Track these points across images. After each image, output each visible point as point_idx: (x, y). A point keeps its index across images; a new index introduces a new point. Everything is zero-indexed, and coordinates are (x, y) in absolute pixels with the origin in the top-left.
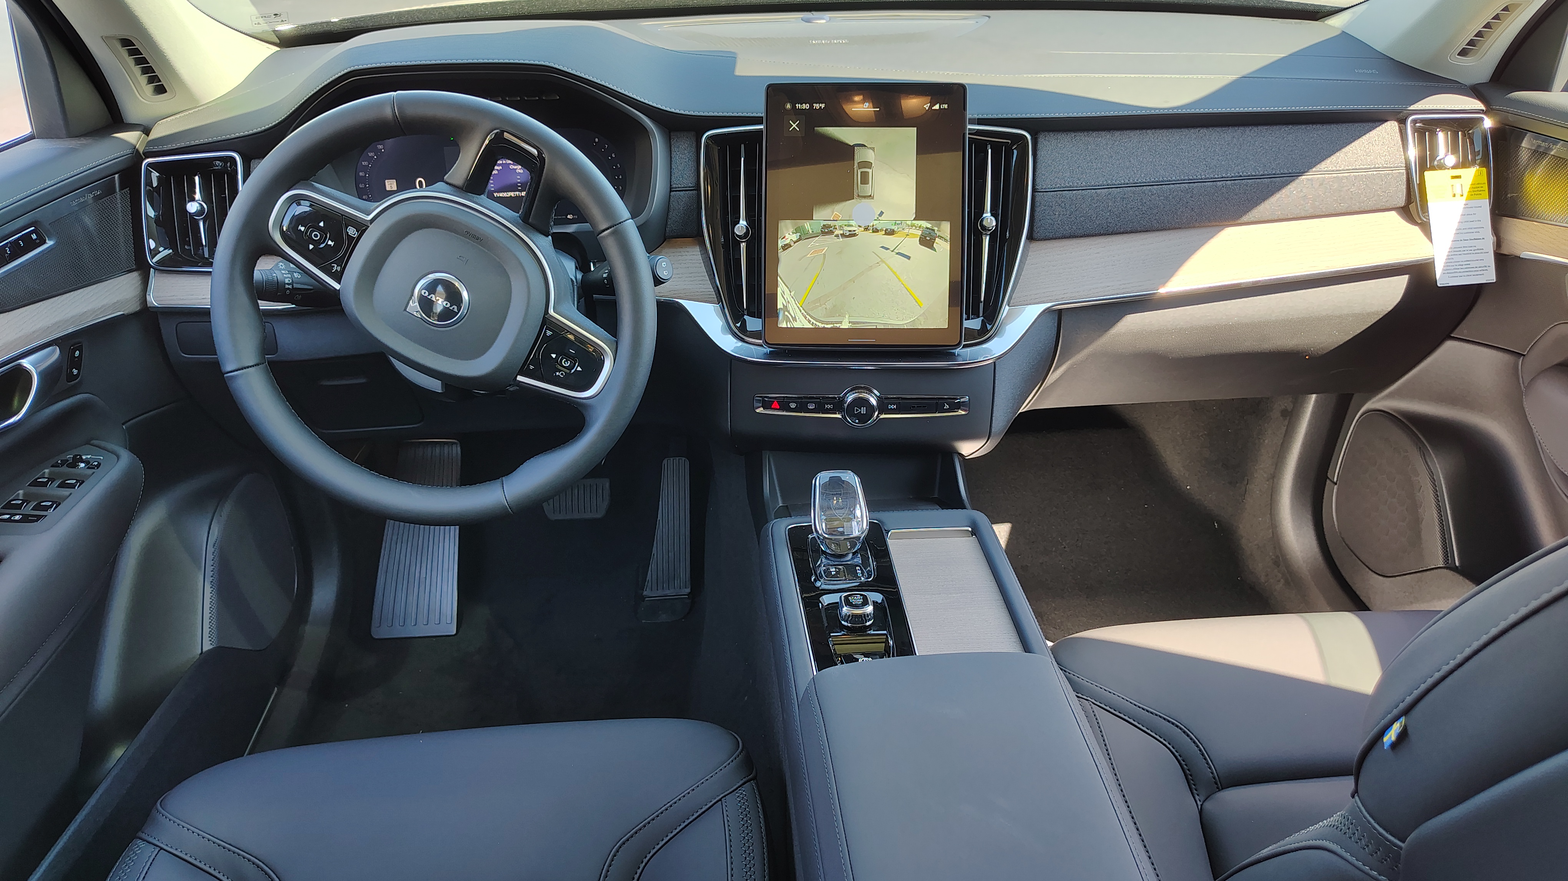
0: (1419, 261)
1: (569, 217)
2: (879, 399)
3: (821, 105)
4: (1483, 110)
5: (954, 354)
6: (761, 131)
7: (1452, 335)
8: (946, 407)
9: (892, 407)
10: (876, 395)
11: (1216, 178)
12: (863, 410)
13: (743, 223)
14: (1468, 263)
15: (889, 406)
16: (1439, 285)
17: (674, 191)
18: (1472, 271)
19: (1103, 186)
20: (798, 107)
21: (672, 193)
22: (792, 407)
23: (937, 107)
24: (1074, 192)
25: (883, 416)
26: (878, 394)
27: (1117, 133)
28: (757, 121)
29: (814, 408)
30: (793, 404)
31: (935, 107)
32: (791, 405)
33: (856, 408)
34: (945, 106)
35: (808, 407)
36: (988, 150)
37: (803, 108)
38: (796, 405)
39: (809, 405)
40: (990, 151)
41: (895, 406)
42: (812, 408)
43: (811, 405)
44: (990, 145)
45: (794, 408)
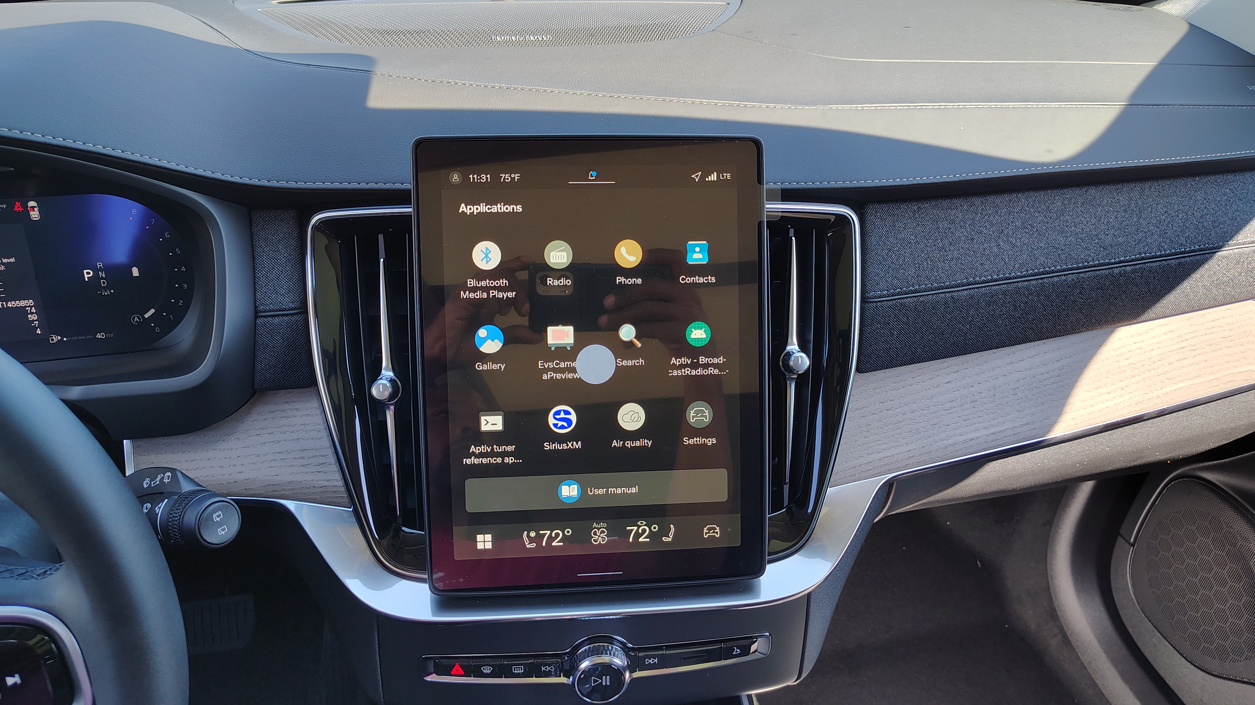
1: (99, 336)
3: (513, 176)
6: (408, 217)
9: (651, 661)
12: (606, 679)
13: (387, 373)
17: (262, 317)
20: (474, 178)
21: (259, 321)
22: (485, 671)
23: (713, 177)
25: (638, 674)
27: (977, 201)
28: (400, 197)
29: (522, 670)
30: (487, 668)
31: (710, 177)
32: (484, 669)
33: (593, 679)
34: (726, 176)
35: (513, 671)
36: (790, 235)
37: (481, 180)
38: (492, 668)
39: (514, 668)
40: (793, 238)
41: (656, 659)
42: (518, 672)
43: (517, 668)
44: (794, 237)
45: (489, 673)
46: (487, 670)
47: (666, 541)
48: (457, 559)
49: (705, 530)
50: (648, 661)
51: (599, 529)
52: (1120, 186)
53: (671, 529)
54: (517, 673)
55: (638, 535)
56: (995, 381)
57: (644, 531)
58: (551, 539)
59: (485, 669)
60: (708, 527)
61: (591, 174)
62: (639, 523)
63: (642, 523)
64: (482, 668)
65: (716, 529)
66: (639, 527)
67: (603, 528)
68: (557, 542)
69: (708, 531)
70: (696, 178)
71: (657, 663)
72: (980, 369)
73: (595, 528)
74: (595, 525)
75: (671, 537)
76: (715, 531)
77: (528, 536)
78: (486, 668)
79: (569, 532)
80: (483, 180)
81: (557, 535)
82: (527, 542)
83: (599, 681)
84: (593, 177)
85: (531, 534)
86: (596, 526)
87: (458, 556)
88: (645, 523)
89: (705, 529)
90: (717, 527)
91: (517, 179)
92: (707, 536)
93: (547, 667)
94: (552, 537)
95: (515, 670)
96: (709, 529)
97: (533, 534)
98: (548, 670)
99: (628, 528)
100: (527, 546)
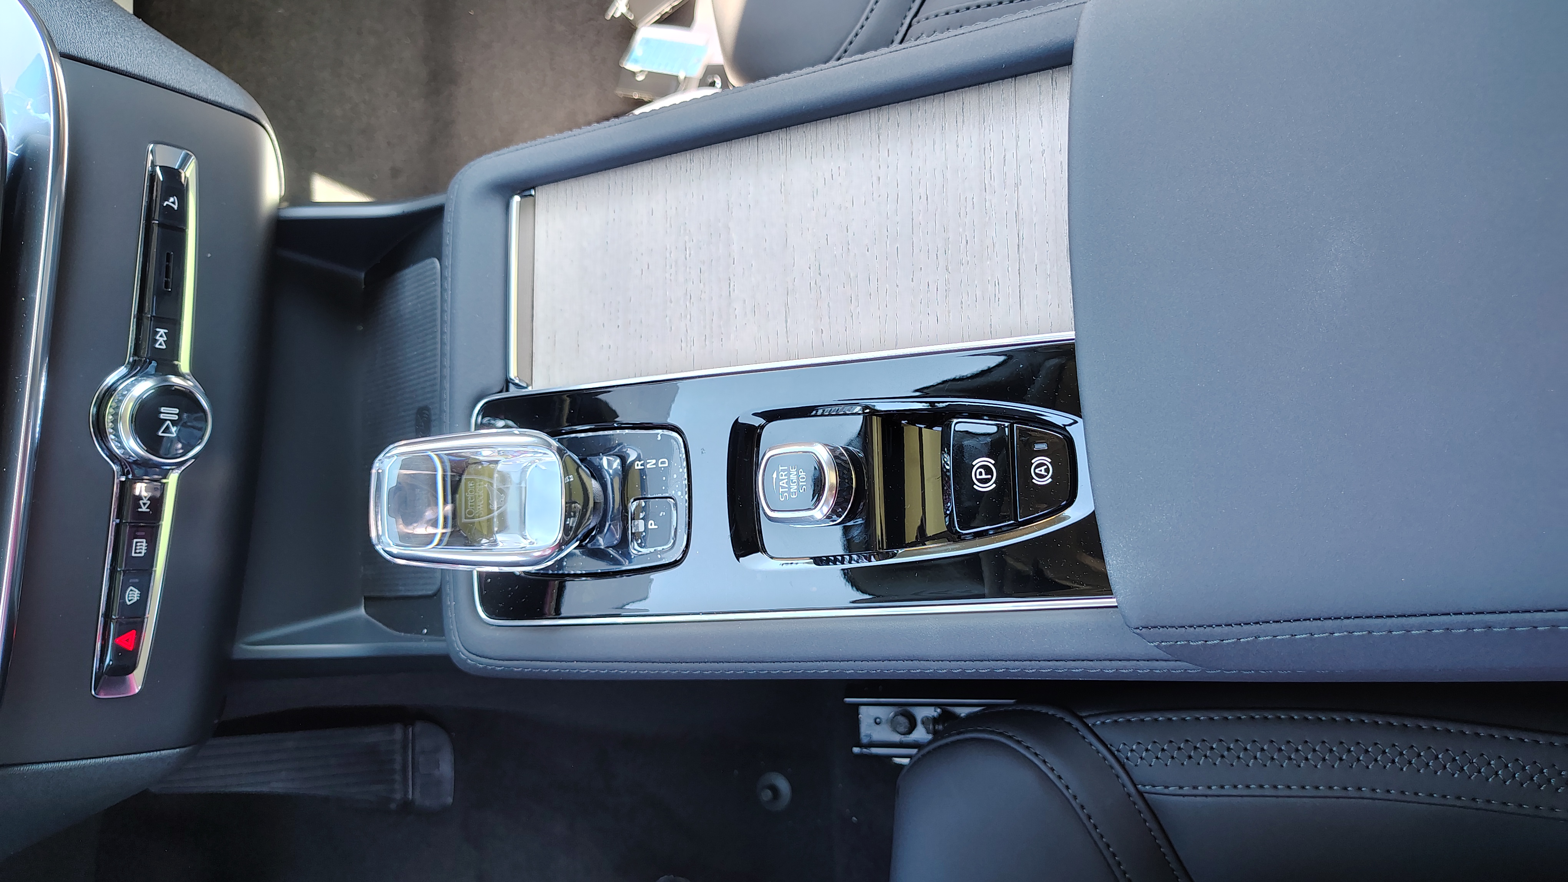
2: (138, 369)
5: (21, 162)
8: (172, 202)
10: (124, 377)
12: (169, 413)
15: (157, 346)
22: (135, 599)
25: (184, 363)
26: (123, 370)
29: (143, 542)
33: (161, 432)
35: (142, 556)
38: (130, 587)
39: (136, 553)
41: (159, 332)
42: (144, 548)
43: (136, 549)
45: (139, 593)
50: (161, 345)
54: (145, 551)
59: (130, 598)
71: (166, 331)
95: (139, 553)
98: (149, 501)
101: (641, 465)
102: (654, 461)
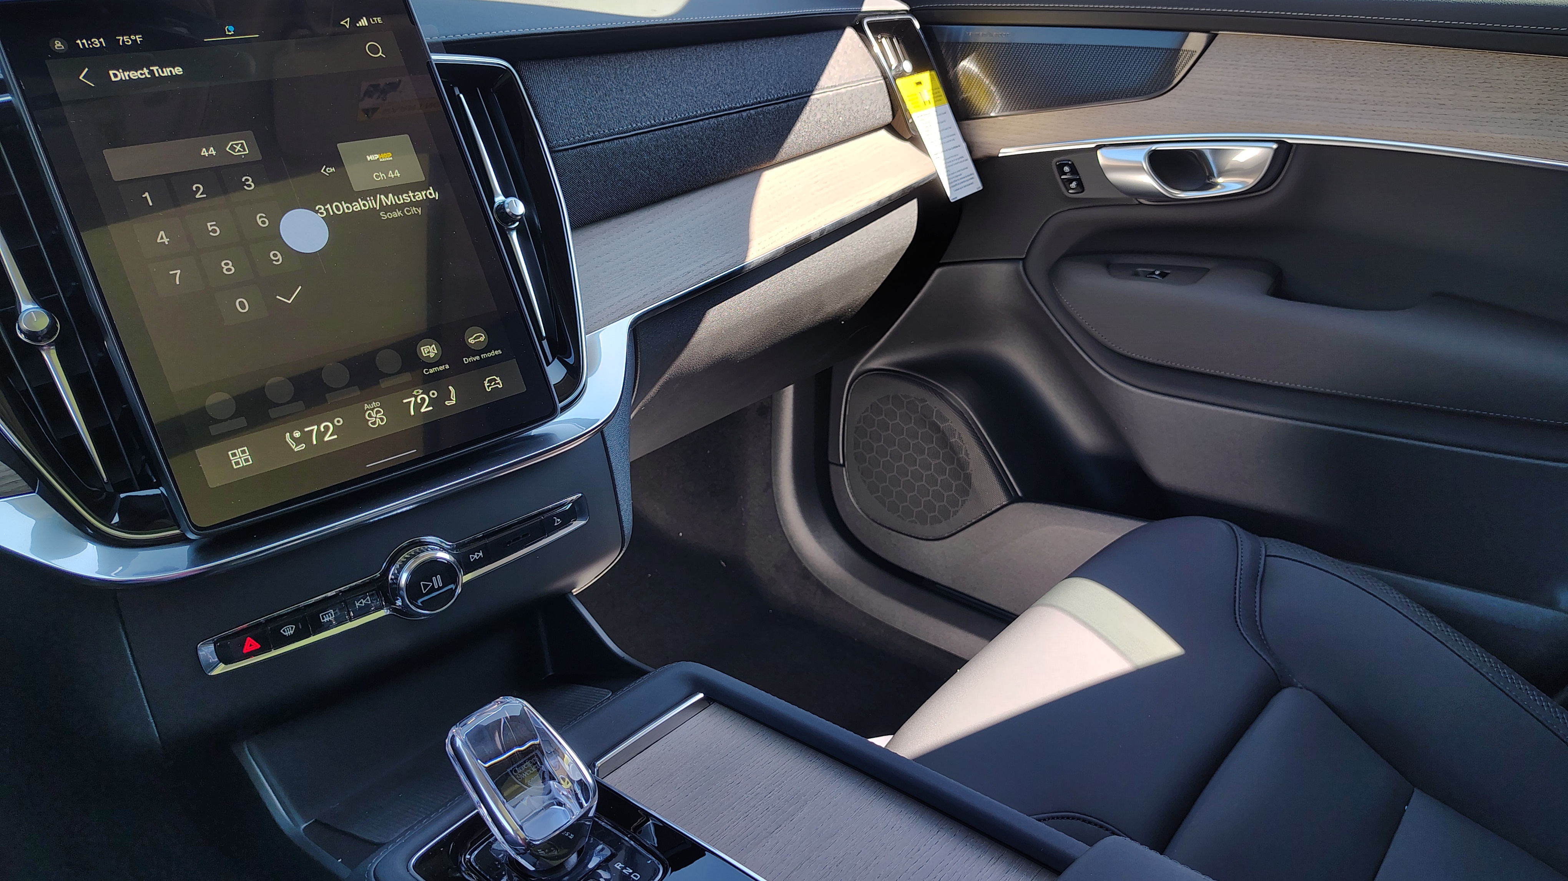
0: (925, 180)
2: (452, 551)
3: (133, 37)
4: (907, 11)
7: (941, 262)
8: (557, 522)
9: (476, 556)
11: (738, 108)
13: (28, 307)
14: (959, 173)
16: (952, 201)
18: (965, 181)
19: (630, 132)
20: (83, 44)
22: (286, 634)
23: (364, 22)
24: (600, 146)
25: (467, 578)
26: (448, 543)
30: (288, 629)
31: (360, 22)
32: (284, 631)
33: (423, 584)
34: (377, 20)
35: (322, 621)
36: (457, 94)
37: (94, 45)
38: (294, 626)
39: (322, 616)
40: (461, 96)
41: (479, 554)
42: (330, 619)
43: (325, 615)
44: (461, 93)
45: (292, 635)
46: (288, 631)
47: (450, 405)
48: (213, 487)
49: (486, 384)
50: (473, 557)
51: (372, 410)
52: (719, 45)
53: (450, 392)
54: (327, 621)
55: (418, 406)
56: (686, 225)
57: (423, 400)
58: (321, 435)
59: (286, 630)
60: (488, 380)
61: (228, 29)
62: (415, 393)
63: (418, 392)
64: (281, 631)
65: (497, 380)
66: (416, 397)
67: (377, 407)
68: (330, 436)
69: (489, 384)
70: (345, 24)
71: (482, 556)
72: (670, 217)
73: (368, 410)
74: (366, 406)
75: (454, 399)
76: (497, 382)
77: (292, 437)
78: (286, 628)
79: (339, 421)
80: (96, 44)
81: (327, 428)
82: (293, 445)
83: (430, 585)
84: (230, 32)
85: (294, 435)
86: (368, 407)
87: (214, 481)
88: (421, 391)
89: (486, 382)
90: (497, 377)
91: (140, 41)
92: (490, 390)
93: (362, 600)
94: (321, 431)
95: (323, 619)
96: (490, 382)
97: (297, 434)
98: (363, 605)
99: (405, 401)
100: (296, 450)
101: (620, 867)
102: (631, 871)
